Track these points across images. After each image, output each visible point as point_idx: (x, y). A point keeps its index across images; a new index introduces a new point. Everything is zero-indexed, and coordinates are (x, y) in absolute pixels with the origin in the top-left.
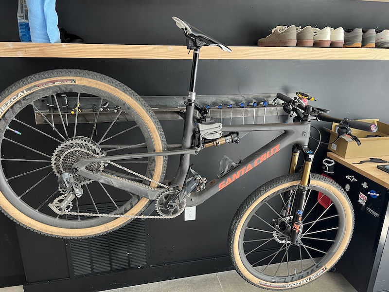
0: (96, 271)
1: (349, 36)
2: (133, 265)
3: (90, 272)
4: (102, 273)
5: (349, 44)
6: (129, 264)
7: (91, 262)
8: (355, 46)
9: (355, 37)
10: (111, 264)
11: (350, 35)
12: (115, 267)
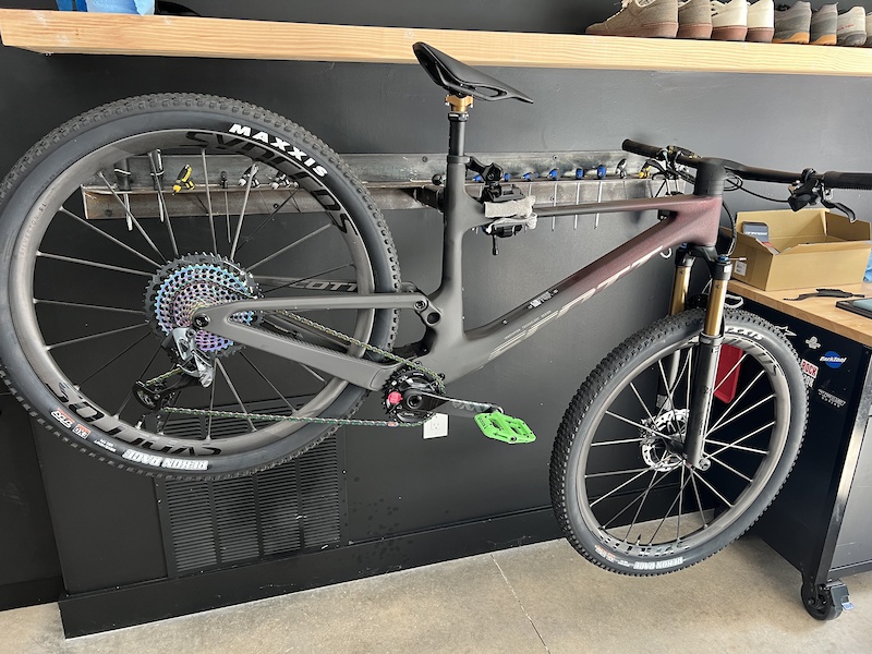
0: (226, 559)
1: (784, 19)
2: (311, 542)
3: (213, 561)
4: (241, 563)
5: (784, 37)
6: (302, 541)
7: (217, 539)
8: (796, 41)
9: (797, 20)
10: (260, 542)
11: (787, 15)
12: (270, 547)
